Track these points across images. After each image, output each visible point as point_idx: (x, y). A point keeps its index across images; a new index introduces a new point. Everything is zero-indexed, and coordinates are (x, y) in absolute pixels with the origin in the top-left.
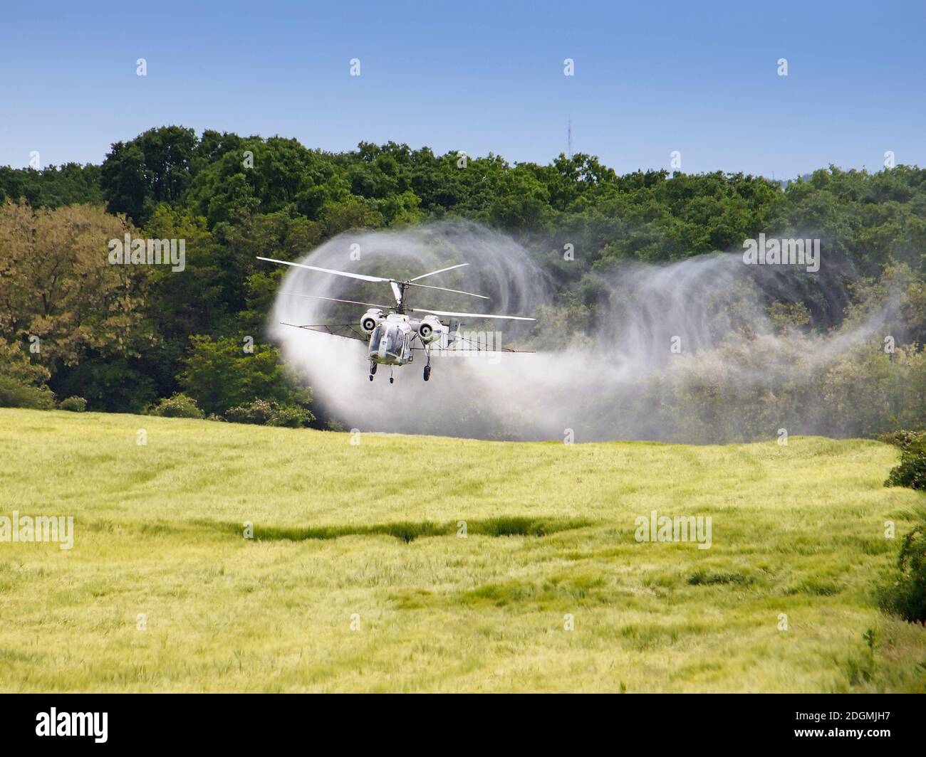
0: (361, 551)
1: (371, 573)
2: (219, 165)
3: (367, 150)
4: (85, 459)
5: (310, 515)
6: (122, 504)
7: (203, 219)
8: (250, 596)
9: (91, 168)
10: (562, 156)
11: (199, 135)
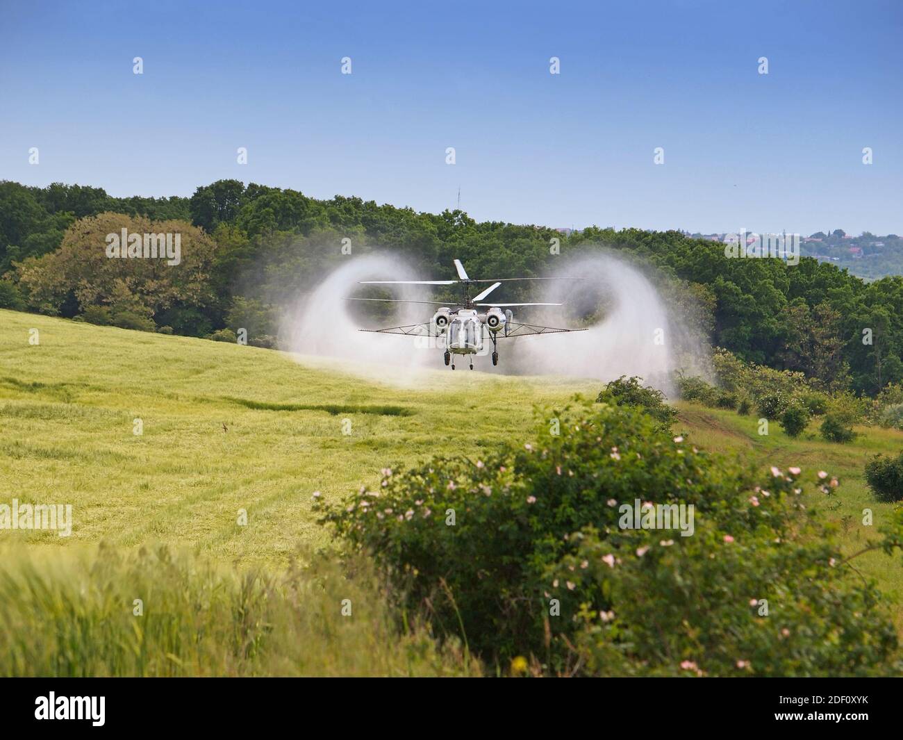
0: (308, 417)
1: (311, 429)
2: (255, 202)
3: (339, 200)
4: (167, 360)
5: (286, 398)
6: (185, 385)
7: (245, 233)
8: (246, 436)
9: (186, 199)
10: (447, 210)
11: (246, 186)
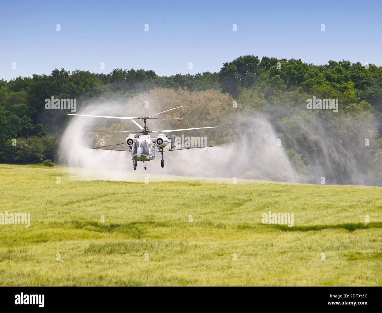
0: (331, 236)
1: (336, 245)
2: (269, 71)
3: (332, 64)
4: (213, 198)
5: (310, 220)
6: (230, 216)
7: (263, 95)
8: (284, 255)
9: (215, 74)
11: (260, 59)
